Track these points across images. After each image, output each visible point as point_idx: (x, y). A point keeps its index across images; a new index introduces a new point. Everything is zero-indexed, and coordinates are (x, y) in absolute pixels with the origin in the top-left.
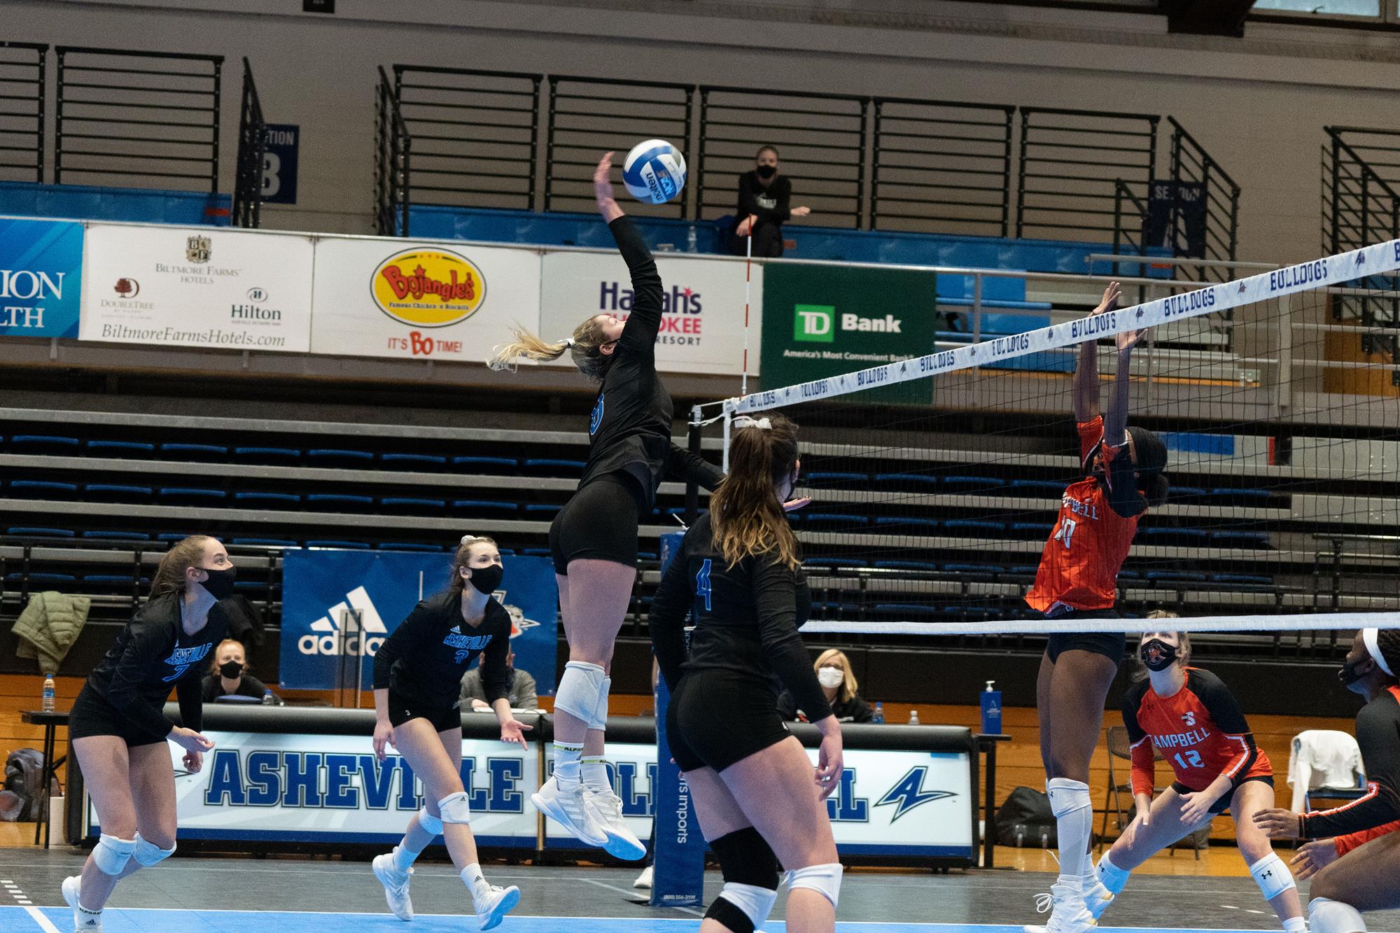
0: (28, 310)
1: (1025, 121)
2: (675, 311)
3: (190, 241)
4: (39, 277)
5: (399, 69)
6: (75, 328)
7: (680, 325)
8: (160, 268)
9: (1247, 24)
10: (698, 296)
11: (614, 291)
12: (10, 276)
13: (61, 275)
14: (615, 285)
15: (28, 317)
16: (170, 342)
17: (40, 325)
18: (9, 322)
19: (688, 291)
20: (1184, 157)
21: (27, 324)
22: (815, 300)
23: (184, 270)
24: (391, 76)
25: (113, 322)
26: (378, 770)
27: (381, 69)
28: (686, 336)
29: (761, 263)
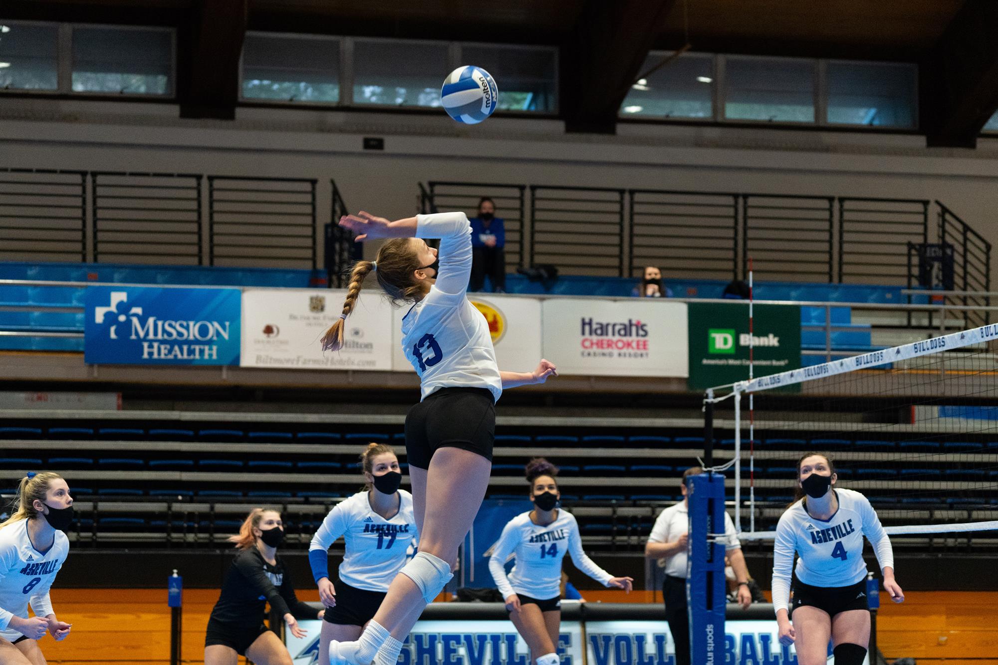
0: (207, 348)
1: (841, 206)
2: (631, 335)
3: (312, 299)
4: (213, 325)
5: (432, 184)
6: (237, 358)
7: (634, 345)
8: (293, 317)
9: (979, 140)
10: (644, 325)
11: (590, 324)
12: (195, 325)
13: (227, 324)
14: (591, 320)
15: (207, 352)
16: (300, 366)
17: (215, 357)
18: (195, 355)
19: (639, 323)
20: (948, 227)
21: (206, 357)
22: (722, 326)
23: (308, 318)
24: (428, 190)
25: (263, 354)
26: (476, 643)
27: (420, 185)
28: (639, 352)
29: (685, 302)
